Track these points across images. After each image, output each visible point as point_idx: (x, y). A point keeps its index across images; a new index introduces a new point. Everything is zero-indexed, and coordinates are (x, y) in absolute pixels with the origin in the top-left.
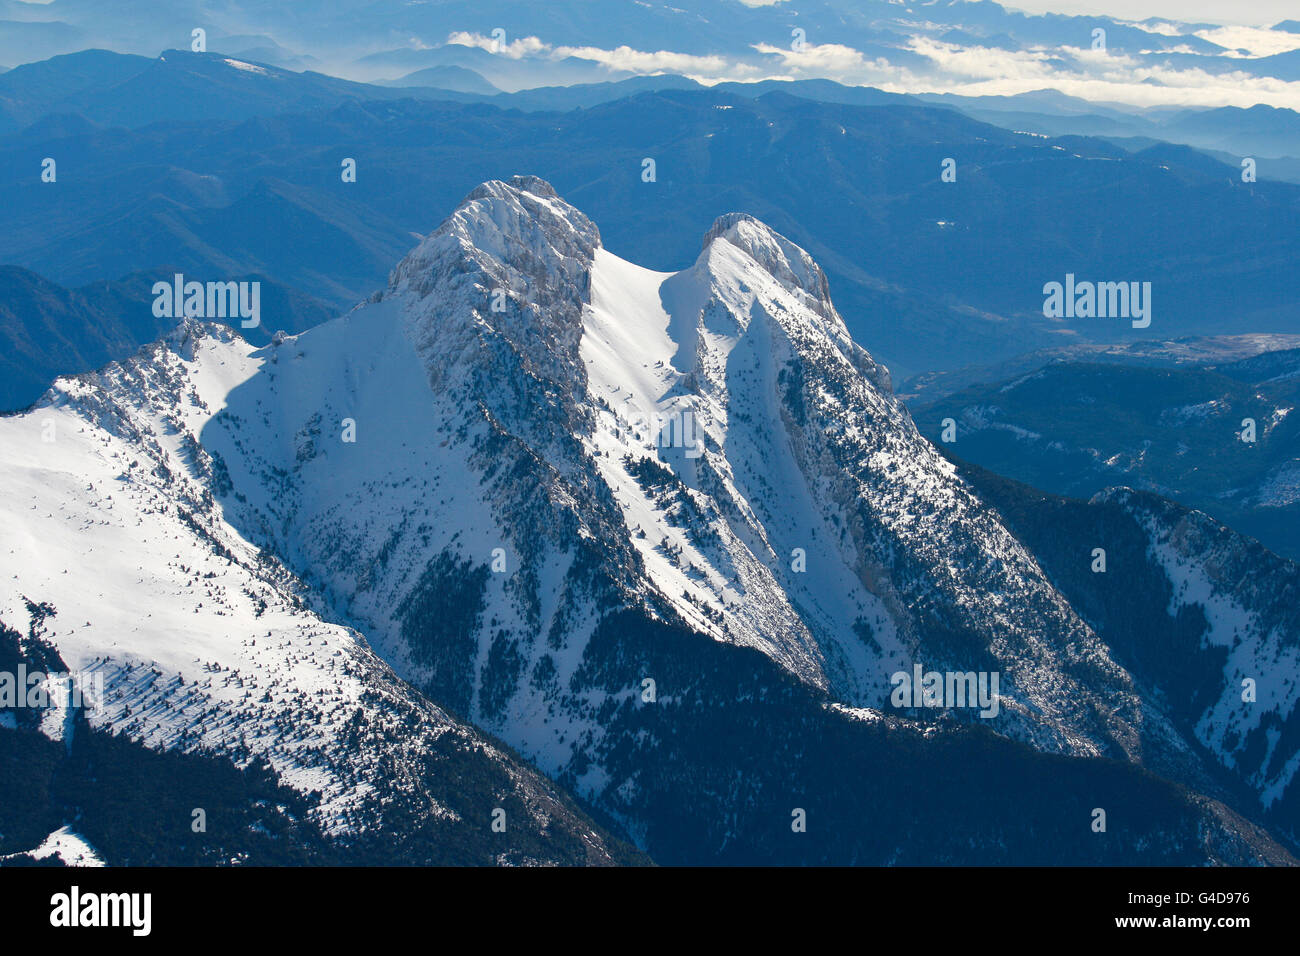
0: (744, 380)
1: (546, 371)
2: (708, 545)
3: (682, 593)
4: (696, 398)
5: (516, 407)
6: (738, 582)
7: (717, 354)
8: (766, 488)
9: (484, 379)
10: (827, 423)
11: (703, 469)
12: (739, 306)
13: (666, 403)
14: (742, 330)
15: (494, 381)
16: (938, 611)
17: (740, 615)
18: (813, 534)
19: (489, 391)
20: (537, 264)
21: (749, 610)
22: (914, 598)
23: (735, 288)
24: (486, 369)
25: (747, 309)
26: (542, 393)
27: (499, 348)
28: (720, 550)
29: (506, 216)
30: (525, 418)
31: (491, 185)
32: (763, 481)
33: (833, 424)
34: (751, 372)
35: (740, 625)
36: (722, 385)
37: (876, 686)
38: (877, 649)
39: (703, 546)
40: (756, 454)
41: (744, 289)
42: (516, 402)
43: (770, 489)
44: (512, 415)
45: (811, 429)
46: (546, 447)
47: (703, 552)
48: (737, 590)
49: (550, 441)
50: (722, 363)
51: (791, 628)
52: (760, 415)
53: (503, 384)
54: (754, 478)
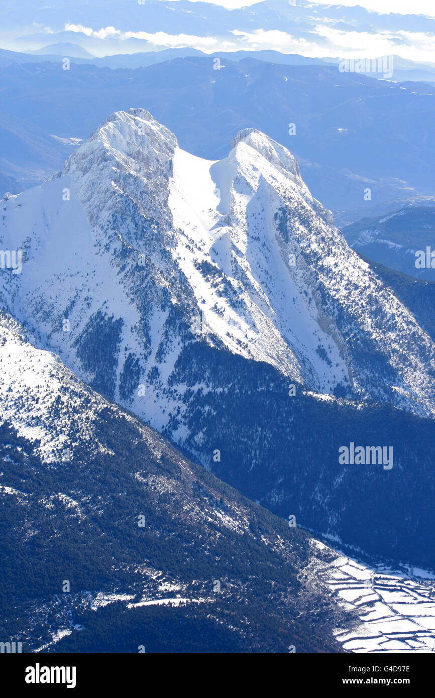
0: (256, 218)
1: (151, 214)
2: (239, 307)
3: (226, 333)
4: (230, 228)
5: (136, 234)
6: (255, 327)
7: (241, 204)
8: (268, 276)
9: (119, 219)
10: (301, 241)
11: (235, 266)
12: (252, 178)
13: (215, 231)
14: (254, 192)
15: (124, 220)
16: (362, 342)
17: (257, 344)
18: (294, 301)
19: (121, 225)
20: (145, 156)
21: (261, 342)
22: (349, 336)
23: (250, 168)
24: (119, 213)
25: (257, 180)
26: (150, 225)
27: (126, 202)
28: (245, 309)
29: (127, 130)
30: (140, 239)
31: (119, 113)
32: (267, 273)
33: (304, 242)
34: (259, 214)
35: (256, 350)
36: (244, 221)
37: (329, 382)
38: (329, 363)
39: (236, 308)
40: (263, 258)
41: (255, 169)
42: (135, 231)
43: (271, 277)
44: (134, 238)
45: (292, 244)
46: (152, 255)
47: (236, 311)
48: (255, 331)
49: (154, 251)
50: (244, 209)
51: (284, 351)
52: (264, 237)
53: (129, 221)
54: (262, 271)
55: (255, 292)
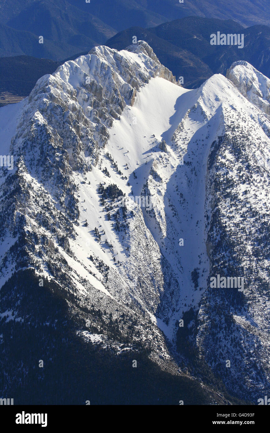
0: (197, 144)
1: (69, 142)
2: (122, 231)
3: (89, 257)
4: (162, 154)
5: (39, 160)
6: (128, 250)
7: (188, 131)
8: (182, 199)
9: (29, 146)
10: (220, 169)
11: (145, 190)
12: (211, 108)
13: (145, 156)
14: (207, 120)
15: (33, 147)
17: (121, 267)
18: (197, 223)
19: (29, 152)
21: (128, 265)
23: (212, 99)
24: (31, 141)
25: (214, 110)
26: (54, 153)
27: (41, 131)
28: (126, 233)
30: (41, 166)
31: (100, 48)
32: (182, 195)
33: (223, 170)
34: (203, 140)
35: (118, 272)
36: (185, 147)
37: (185, 305)
38: (196, 286)
39: (119, 231)
40: (185, 181)
41: (217, 99)
42: (39, 158)
43: (184, 200)
44: (36, 164)
45: (213, 171)
46: (47, 180)
47: (118, 234)
48: (126, 254)
49: (50, 177)
50: (190, 136)
51: (150, 274)
52: (198, 162)
53: (37, 149)
54: (178, 194)
55: (153, 215)
